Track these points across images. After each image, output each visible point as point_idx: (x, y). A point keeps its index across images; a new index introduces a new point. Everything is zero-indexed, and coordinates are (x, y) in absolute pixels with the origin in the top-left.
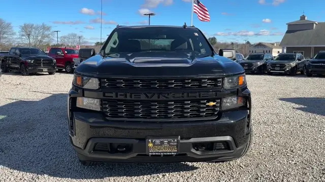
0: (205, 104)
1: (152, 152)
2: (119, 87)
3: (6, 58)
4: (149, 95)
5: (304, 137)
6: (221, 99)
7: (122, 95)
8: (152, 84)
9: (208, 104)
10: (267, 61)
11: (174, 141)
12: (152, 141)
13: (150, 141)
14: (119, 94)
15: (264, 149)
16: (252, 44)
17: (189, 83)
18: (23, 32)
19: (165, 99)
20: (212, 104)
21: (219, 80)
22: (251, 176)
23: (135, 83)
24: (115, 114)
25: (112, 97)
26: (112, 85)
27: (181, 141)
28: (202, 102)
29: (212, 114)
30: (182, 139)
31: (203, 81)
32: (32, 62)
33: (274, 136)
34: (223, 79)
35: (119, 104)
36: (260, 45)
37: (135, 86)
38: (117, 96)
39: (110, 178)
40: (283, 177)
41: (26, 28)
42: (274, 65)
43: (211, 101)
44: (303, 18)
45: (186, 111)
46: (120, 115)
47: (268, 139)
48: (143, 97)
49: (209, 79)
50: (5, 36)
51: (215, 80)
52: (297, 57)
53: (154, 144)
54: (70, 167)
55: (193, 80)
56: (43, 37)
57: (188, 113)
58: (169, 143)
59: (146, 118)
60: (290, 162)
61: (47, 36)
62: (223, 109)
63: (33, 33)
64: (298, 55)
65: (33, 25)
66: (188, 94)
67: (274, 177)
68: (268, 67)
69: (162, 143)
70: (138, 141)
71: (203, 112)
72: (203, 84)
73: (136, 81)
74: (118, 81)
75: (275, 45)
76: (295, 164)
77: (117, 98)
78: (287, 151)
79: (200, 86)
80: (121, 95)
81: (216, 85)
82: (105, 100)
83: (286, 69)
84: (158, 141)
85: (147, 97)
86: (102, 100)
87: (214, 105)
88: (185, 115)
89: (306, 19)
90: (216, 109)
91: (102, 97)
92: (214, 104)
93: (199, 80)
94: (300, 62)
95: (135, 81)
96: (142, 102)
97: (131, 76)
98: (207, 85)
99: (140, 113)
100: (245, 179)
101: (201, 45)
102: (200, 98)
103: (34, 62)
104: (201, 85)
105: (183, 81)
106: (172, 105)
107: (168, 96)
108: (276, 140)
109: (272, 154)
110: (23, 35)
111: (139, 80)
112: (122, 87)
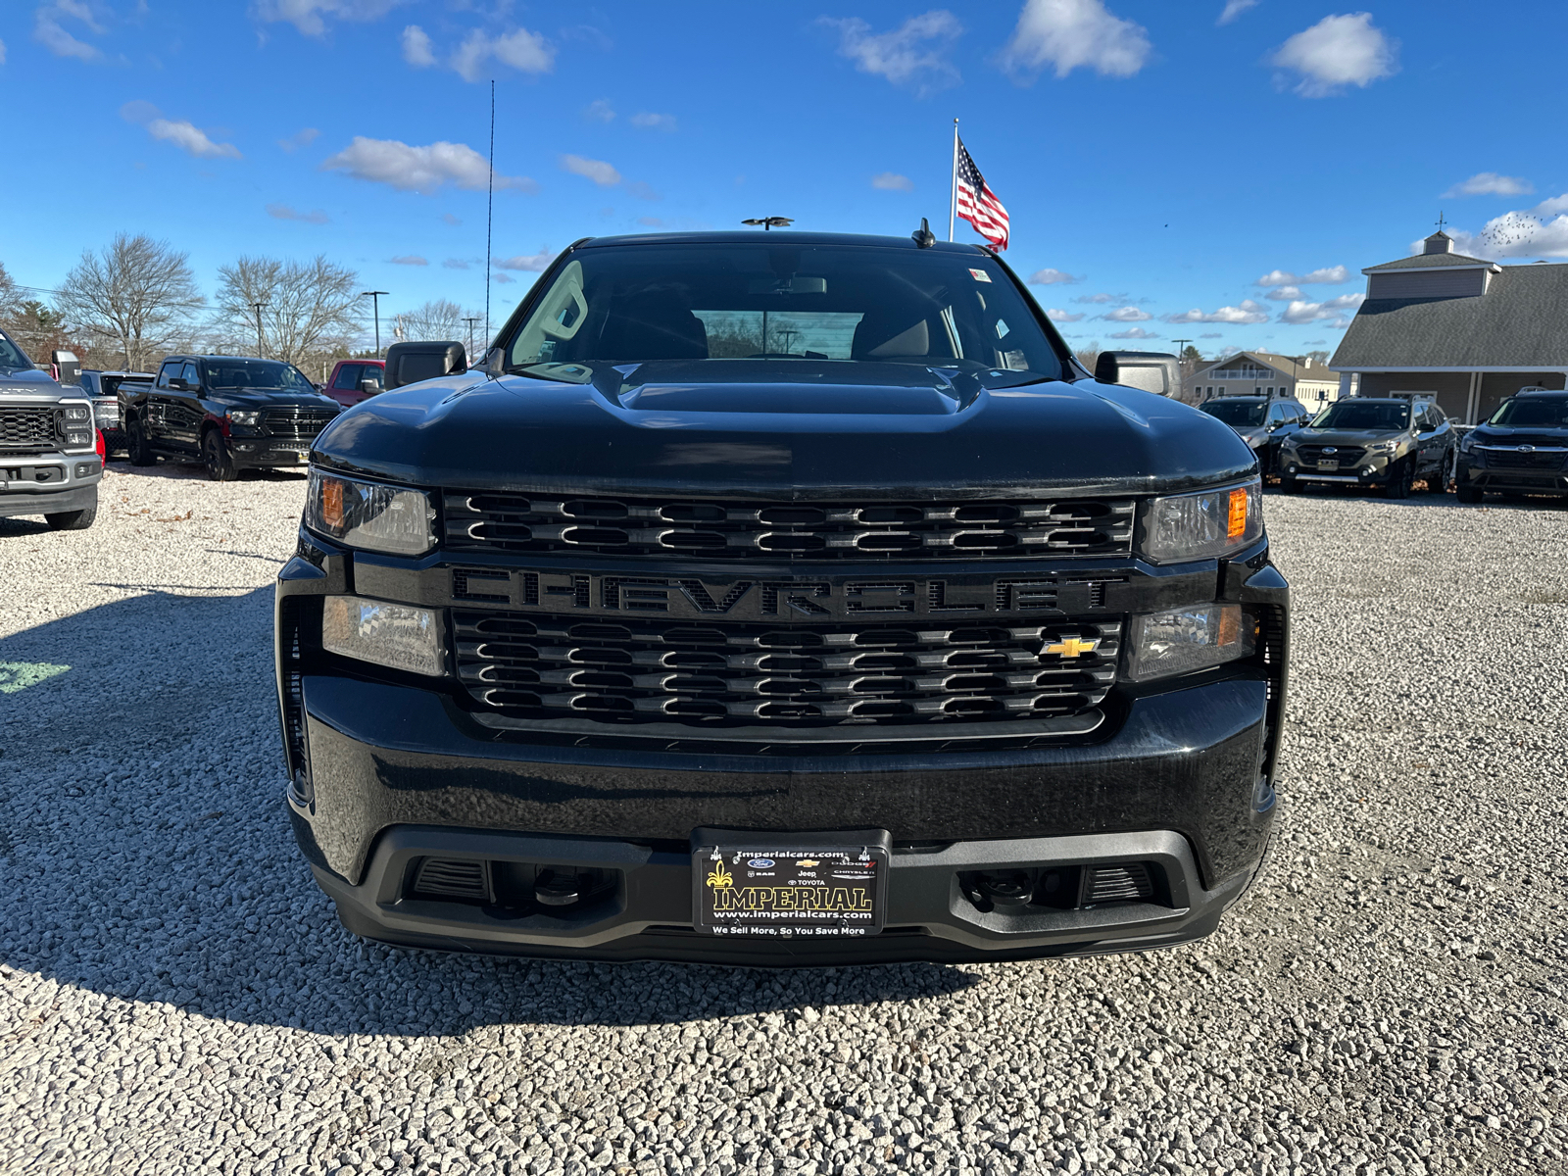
0: (1033, 646)
1: (728, 923)
2: (543, 544)
3: (142, 401)
4: (716, 592)
5: (1499, 802)
6: (1126, 620)
7: (561, 590)
8: (735, 528)
9: (1050, 648)
10: (1280, 433)
11: (855, 859)
12: (727, 861)
13: (715, 857)
14: (544, 580)
15: (1306, 863)
16: (1209, 358)
17: (947, 527)
18: (234, 294)
19: (805, 615)
20: (1074, 646)
21: (1120, 510)
22: (1256, 1030)
23: (638, 524)
24: (524, 698)
25: (505, 599)
26: (500, 531)
27: (897, 861)
28: (1020, 633)
29: (1077, 707)
30: (898, 846)
31: (1028, 513)
32: (252, 421)
33: (1351, 791)
34: (1143, 503)
35: (547, 642)
36: (1242, 362)
37: (634, 538)
38: (531, 596)
39: (509, 1028)
40: (1434, 1043)
41: (248, 281)
42: (1311, 450)
43: (1072, 632)
44: (1437, 244)
45: (923, 684)
46: (549, 701)
47: (1320, 809)
48: (680, 604)
49: (1062, 505)
50: (161, 310)
51: (1098, 508)
52: (1416, 414)
53: (740, 874)
54: (312, 951)
55: (972, 509)
56: (320, 320)
57: (938, 695)
58: (826, 868)
59: (695, 722)
60: (1457, 945)
61: (336, 315)
62: (1139, 675)
63: (275, 301)
64: (1421, 406)
65: (274, 268)
66: (941, 587)
67: (1386, 1040)
68: (1286, 459)
69: (786, 870)
70: (645, 855)
71: (1026, 692)
72: (1025, 530)
73: (643, 513)
74: (536, 507)
75: (1308, 365)
76: (1481, 957)
77: (529, 608)
78: (1429, 880)
79: (1009, 544)
80: (552, 590)
81: (1100, 541)
82: (465, 617)
83: (1367, 467)
84: (761, 860)
85: (706, 602)
86: (448, 619)
87: (1084, 655)
88: (922, 708)
89: (1451, 249)
90: (1101, 676)
91: (449, 600)
92: (1089, 646)
93: (1008, 511)
94: (1428, 436)
95: (633, 512)
96: (676, 631)
97: (615, 482)
98: (1052, 538)
99: (661, 694)
100: (1225, 1046)
101: (1002, 329)
102: (1007, 614)
103: (259, 421)
104: (1014, 540)
105: (910, 510)
106: (848, 650)
107: (824, 602)
108: (1362, 815)
109: (1355, 894)
110: (235, 310)
111: (654, 503)
112: (560, 545)
